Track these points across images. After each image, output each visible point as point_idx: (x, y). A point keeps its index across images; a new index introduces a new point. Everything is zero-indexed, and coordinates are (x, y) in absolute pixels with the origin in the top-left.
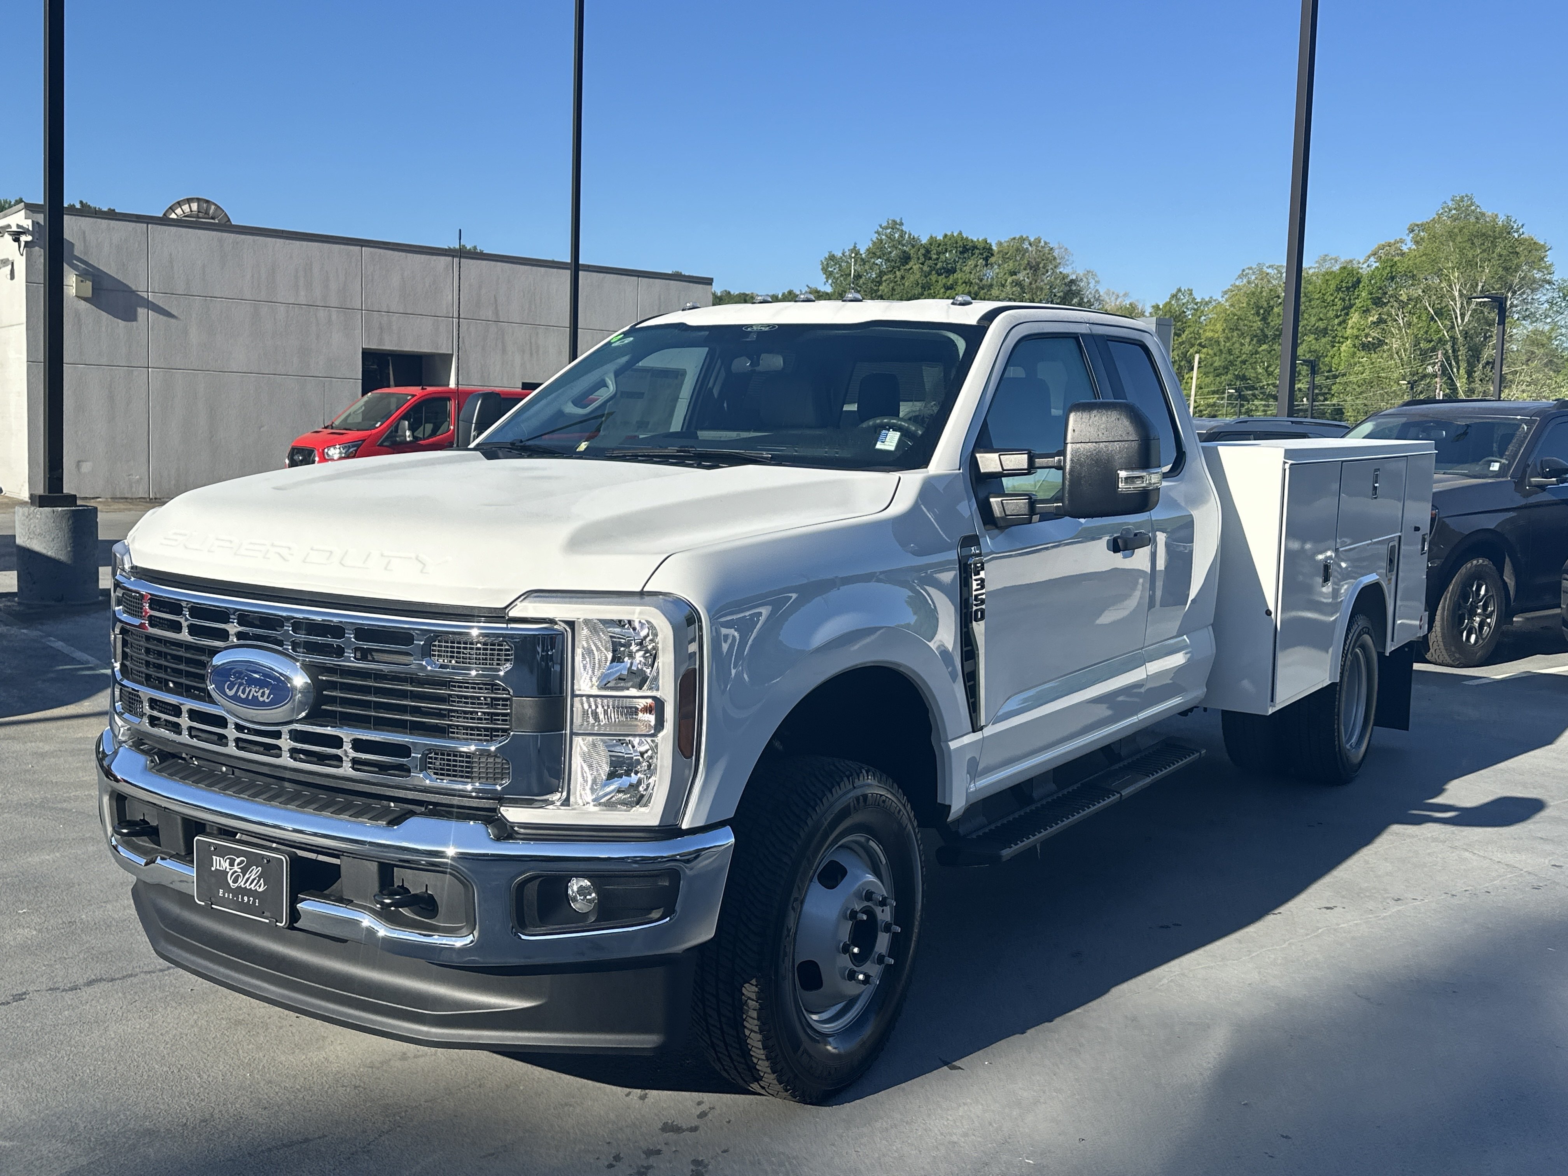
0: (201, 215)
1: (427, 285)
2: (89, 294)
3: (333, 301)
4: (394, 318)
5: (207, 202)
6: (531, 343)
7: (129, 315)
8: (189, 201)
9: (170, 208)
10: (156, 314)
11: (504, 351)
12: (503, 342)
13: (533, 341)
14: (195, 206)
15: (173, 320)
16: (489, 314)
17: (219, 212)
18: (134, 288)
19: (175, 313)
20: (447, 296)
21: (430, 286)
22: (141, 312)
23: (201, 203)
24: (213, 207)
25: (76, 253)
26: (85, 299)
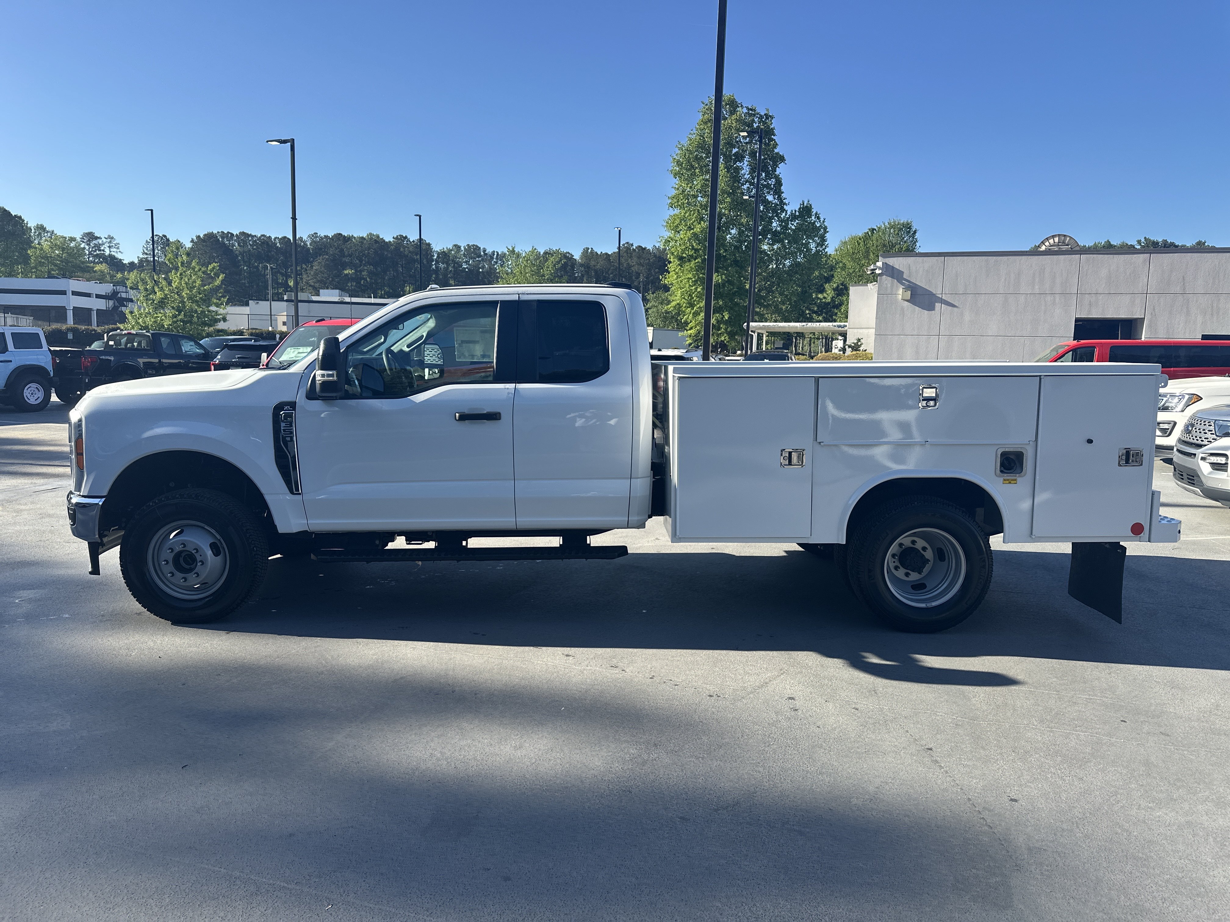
0: (1060, 244)
1: (1128, 274)
2: (909, 298)
3: (1058, 290)
4: (1101, 298)
5: (1065, 236)
6: (1212, 307)
7: (930, 307)
8: (1053, 237)
9: (1042, 242)
10: (946, 306)
11: (1188, 313)
12: (1187, 308)
13: (1215, 305)
14: (1056, 240)
15: (955, 309)
16: (1178, 289)
17: (1072, 241)
18: (934, 292)
19: (957, 305)
20: (1143, 280)
21: (1130, 274)
22: (938, 305)
23: (1061, 237)
24: (1068, 238)
25: (905, 277)
26: (907, 301)
